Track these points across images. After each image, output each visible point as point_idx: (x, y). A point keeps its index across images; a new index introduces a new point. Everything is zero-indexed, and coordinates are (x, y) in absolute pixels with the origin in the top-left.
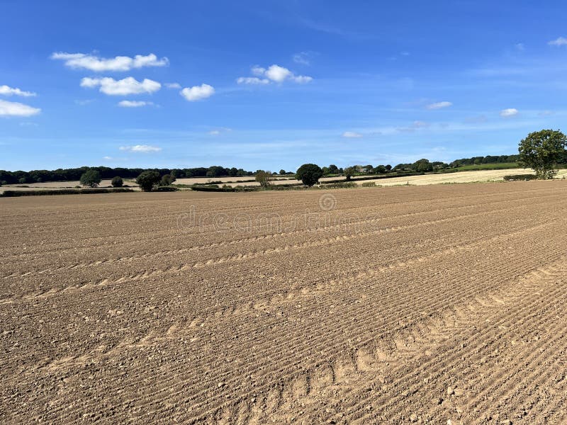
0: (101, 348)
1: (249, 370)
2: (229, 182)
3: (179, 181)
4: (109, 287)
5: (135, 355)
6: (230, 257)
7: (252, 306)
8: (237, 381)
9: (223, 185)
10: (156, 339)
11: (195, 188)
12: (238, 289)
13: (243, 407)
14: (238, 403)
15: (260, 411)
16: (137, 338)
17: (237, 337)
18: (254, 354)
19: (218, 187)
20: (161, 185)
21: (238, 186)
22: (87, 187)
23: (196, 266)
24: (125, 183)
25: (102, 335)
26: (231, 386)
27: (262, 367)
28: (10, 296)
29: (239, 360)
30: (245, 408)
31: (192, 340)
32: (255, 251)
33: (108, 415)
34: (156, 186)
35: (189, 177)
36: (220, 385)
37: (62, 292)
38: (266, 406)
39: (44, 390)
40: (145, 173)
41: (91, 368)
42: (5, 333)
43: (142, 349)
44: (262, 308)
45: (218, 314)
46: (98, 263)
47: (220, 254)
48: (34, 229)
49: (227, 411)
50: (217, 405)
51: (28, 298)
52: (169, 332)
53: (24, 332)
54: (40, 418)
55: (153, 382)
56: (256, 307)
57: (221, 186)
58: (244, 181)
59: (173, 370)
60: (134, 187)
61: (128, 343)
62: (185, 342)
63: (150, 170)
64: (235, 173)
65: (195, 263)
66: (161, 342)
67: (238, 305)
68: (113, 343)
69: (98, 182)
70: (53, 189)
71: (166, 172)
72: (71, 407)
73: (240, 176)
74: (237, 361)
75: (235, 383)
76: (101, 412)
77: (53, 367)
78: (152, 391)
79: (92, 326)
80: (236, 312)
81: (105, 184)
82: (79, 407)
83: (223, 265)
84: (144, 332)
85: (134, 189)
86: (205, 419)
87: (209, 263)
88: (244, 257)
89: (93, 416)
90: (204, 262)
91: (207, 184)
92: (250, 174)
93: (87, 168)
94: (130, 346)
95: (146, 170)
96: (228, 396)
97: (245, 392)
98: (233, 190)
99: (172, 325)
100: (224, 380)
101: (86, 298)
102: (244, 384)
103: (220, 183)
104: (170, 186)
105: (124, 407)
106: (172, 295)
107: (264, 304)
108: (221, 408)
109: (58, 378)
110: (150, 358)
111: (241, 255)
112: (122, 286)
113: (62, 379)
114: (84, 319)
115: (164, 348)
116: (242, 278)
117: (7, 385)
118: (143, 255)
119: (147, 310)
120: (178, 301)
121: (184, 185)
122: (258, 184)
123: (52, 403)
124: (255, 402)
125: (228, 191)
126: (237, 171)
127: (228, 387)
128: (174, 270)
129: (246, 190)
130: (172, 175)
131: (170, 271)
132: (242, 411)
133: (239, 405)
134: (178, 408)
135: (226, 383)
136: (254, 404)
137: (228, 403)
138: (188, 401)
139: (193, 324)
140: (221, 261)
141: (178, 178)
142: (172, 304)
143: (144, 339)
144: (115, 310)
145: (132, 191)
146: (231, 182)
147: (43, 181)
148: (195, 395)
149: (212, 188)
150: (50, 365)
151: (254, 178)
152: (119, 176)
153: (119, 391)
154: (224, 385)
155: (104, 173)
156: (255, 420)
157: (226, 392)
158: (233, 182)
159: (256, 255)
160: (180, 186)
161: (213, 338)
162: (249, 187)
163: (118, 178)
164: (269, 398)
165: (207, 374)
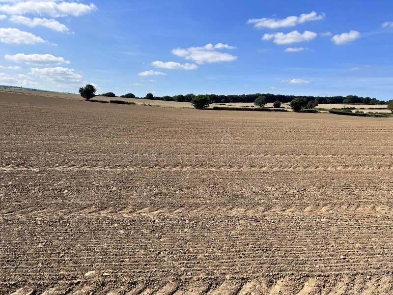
0: (261, 208)
1: (367, 255)
2: (361, 109)
3: (320, 106)
4: (268, 172)
5: (282, 219)
6: (357, 167)
7: (374, 208)
8: (356, 259)
9: (356, 110)
10: (296, 212)
11: (332, 112)
12: (362, 193)
13: (359, 280)
14: (356, 275)
15: (374, 287)
16: (284, 208)
17: (359, 228)
18: (373, 244)
19: (351, 112)
20: (307, 108)
21: (370, 112)
22: (258, 107)
23: (329, 169)
24: (282, 105)
25: (262, 201)
26: (351, 261)
27: (379, 256)
28: (214, 166)
29: (359, 244)
30: (362, 280)
31: (323, 220)
32: (381, 166)
33: (263, 250)
34: (303, 109)
35: (329, 103)
36: (342, 257)
37: (241, 169)
38: (379, 285)
39: (229, 223)
40: (296, 99)
41: (254, 219)
42: (211, 186)
43: (286, 216)
44: (383, 211)
45: (344, 207)
46: (262, 155)
47: (349, 163)
48: (228, 130)
49: (346, 277)
50: (339, 271)
51: (223, 169)
52: (306, 210)
53: (220, 188)
54: (226, 238)
55: (292, 240)
56: (378, 209)
57: (354, 111)
58: (375, 108)
59: (307, 236)
60: (288, 108)
61: (277, 210)
62: (317, 220)
63: (300, 97)
64: (368, 101)
65: (328, 167)
66: (299, 215)
67: (362, 205)
68: (268, 208)
69: (265, 104)
70: (239, 107)
71: (312, 98)
72: (243, 238)
73: (373, 103)
74: (358, 245)
75: (354, 260)
76: (259, 247)
77: (234, 212)
78: (292, 245)
79: (257, 194)
80: (360, 209)
81: (270, 105)
82: (247, 239)
83: (351, 172)
84: (289, 206)
85: (288, 110)
86: (328, 276)
87: (339, 168)
88: (370, 169)
89: (255, 248)
90: (336, 167)
91: (342, 109)
92: (382, 103)
93: (259, 95)
94: (279, 213)
95: (298, 97)
96: (348, 267)
97: (362, 269)
98: (365, 115)
99: (308, 206)
100: (346, 255)
101: (254, 176)
102: (362, 263)
103: (354, 108)
104: (312, 109)
105: (274, 249)
106: (309, 186)
107: (386, 209)
108: (341, 274)
109: (237, 219)
110: (291, 224)
111: (367, 167)
112: (276, 173)
113: (239, 220)
114: (252, 189)
115: (302, 219)
116: (367, 185)
117: (211, 215)
118: (291, 154)
119: (291, 192)
120: (313, 190)
121: (324, 109)
122: (390, 111)
123: (233, 232)
124: (370, 279)
125: (360, 115)
126: (371, 100)
127: (348, 261)
128: (312, 168)
129: (377, 116)
130: (316, 101)
131: (308, 169)
132: (358, 281)
133: (356, 277)
134: (309, 262)
135: (347, 257)
136: (369, 280)
137: (348, 272)
138: (316, 260)
139: (324, 209)
140: (349, 169)
141: (320, 103)
142: (309, 192)
143: (288, 211)
144: (271, 187)
145: (286, 111)
146: (363, 109)
147: (234, 102)
148: (322, 258)
149: (347, 113)
150: (233, 210)
151: (386, 106)
152: (278, 100)
153: (271, 238)
154: (345, 258)
155: (270, 98)
156: (368, 292)
157: (347, 264)
158: (366, 108)
159: (381, 169)
160: (320, 109)
161: (339, 223)
162: (380, 113)
163: (278, 102)
164: (383, 280)
165: (332, 246)
